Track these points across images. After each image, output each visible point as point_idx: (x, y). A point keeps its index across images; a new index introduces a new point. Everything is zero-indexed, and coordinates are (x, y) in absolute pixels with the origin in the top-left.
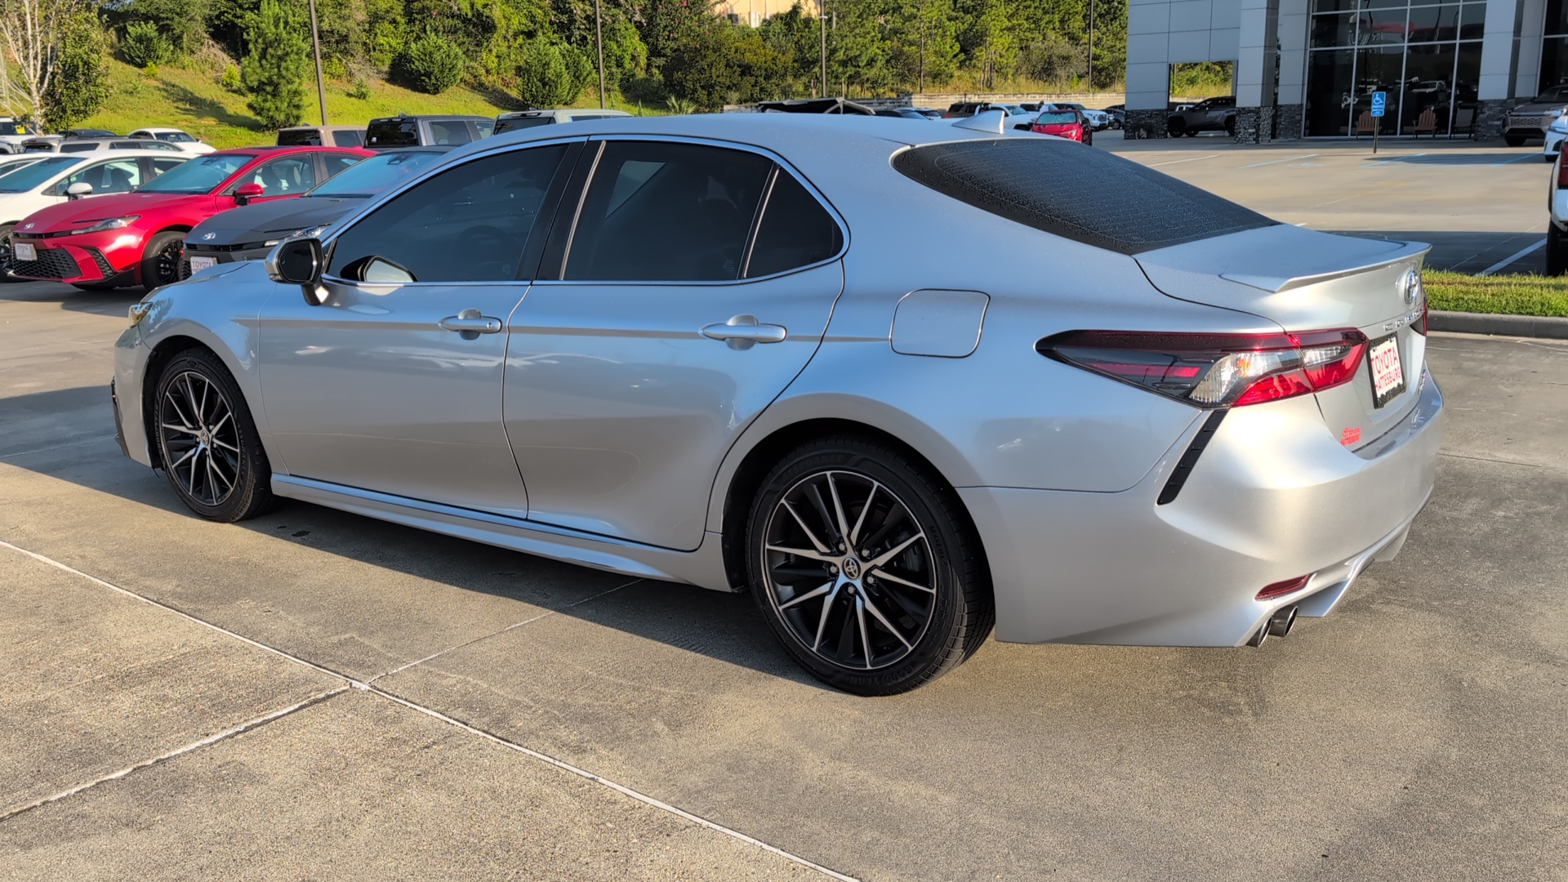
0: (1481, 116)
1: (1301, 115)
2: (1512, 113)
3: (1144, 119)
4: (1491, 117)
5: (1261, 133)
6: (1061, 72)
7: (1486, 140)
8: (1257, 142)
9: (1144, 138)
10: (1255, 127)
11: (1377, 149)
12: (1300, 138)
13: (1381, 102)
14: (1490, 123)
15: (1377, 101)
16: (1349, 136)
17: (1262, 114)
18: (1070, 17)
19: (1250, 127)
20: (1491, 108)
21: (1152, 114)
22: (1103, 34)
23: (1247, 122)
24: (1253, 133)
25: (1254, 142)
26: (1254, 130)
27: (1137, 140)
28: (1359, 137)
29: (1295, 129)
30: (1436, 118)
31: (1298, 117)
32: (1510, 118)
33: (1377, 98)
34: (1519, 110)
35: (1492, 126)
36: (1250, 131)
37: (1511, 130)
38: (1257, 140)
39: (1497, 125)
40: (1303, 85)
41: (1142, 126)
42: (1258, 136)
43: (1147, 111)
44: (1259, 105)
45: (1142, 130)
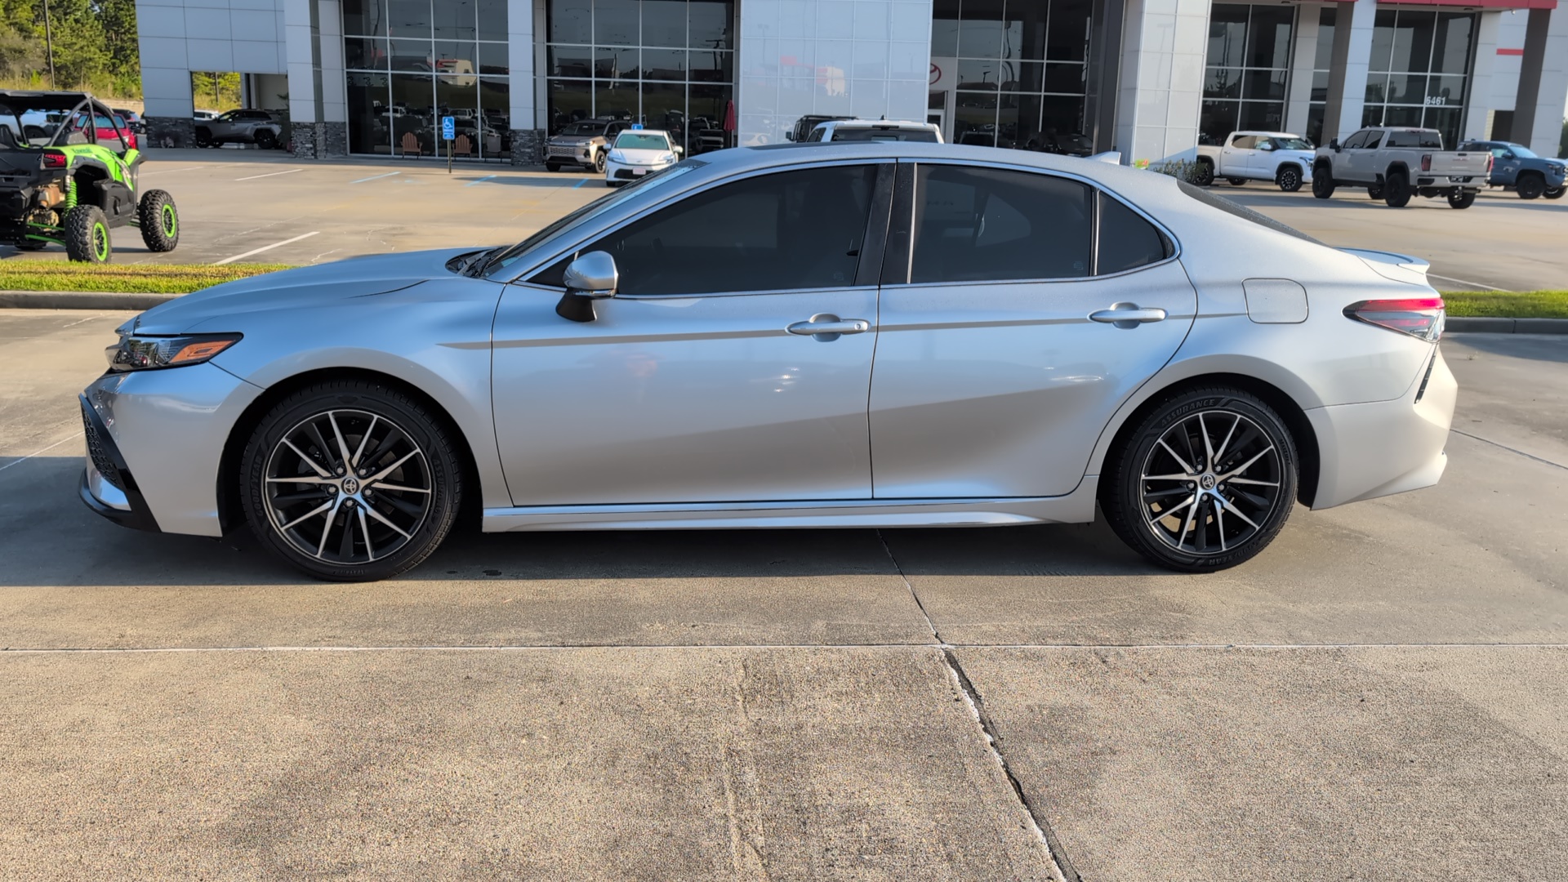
0: (514, 143)
1: (345, 132)
2: (551, 143)
3: (167, 127)
4: (523, 145)
5: (318, 149)
6: (15, 67)
7: (521, 165)
8: (314, 156)
9: (171, 147)
10: (312, 142)
11: (452, 170)
12: (346, 155)
13: (450, 126)
14: (522, 150)
15: (448, 126)
16: (393, 155)
17: (317, 130)
18: (17, 5)
19: (307, 142)
20: (522, 138)
21: (176, 122)
22: (56, 29)
23: (303, 136)
24: (311, 148)
25: (313, 157)
26: (311, 146)
27: (164, 150)
28: (405, 157)
29: (342, 146)
30: (470, 143)
31: (342, 135)
32: (549, 147)
33: (447, 123)
34: (555, 140)
35: (523, 153)
36: (307, 145)
37: (552, 158)
38: (314, 154)
39: (528, 153)
40: (344, 103)
41: (169, 135)
42: (316, 152)
43: (170, 119)
44: (313, 121)
45: (168, 138)
